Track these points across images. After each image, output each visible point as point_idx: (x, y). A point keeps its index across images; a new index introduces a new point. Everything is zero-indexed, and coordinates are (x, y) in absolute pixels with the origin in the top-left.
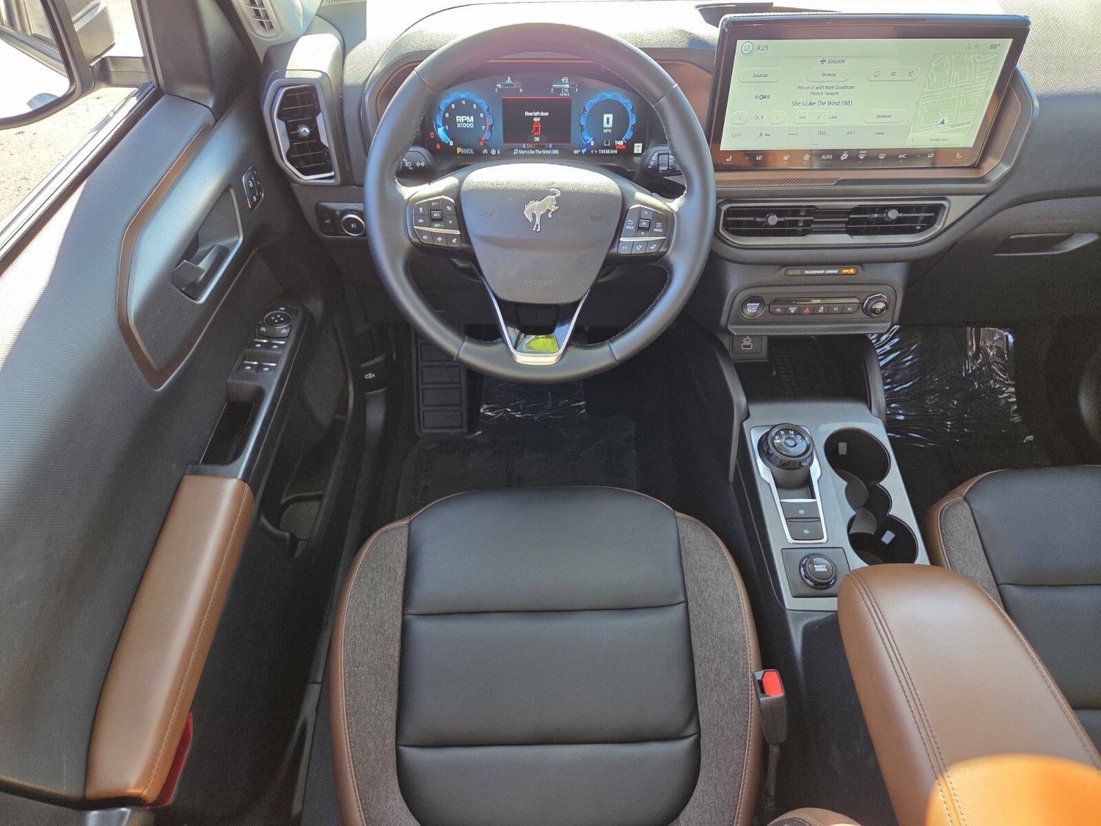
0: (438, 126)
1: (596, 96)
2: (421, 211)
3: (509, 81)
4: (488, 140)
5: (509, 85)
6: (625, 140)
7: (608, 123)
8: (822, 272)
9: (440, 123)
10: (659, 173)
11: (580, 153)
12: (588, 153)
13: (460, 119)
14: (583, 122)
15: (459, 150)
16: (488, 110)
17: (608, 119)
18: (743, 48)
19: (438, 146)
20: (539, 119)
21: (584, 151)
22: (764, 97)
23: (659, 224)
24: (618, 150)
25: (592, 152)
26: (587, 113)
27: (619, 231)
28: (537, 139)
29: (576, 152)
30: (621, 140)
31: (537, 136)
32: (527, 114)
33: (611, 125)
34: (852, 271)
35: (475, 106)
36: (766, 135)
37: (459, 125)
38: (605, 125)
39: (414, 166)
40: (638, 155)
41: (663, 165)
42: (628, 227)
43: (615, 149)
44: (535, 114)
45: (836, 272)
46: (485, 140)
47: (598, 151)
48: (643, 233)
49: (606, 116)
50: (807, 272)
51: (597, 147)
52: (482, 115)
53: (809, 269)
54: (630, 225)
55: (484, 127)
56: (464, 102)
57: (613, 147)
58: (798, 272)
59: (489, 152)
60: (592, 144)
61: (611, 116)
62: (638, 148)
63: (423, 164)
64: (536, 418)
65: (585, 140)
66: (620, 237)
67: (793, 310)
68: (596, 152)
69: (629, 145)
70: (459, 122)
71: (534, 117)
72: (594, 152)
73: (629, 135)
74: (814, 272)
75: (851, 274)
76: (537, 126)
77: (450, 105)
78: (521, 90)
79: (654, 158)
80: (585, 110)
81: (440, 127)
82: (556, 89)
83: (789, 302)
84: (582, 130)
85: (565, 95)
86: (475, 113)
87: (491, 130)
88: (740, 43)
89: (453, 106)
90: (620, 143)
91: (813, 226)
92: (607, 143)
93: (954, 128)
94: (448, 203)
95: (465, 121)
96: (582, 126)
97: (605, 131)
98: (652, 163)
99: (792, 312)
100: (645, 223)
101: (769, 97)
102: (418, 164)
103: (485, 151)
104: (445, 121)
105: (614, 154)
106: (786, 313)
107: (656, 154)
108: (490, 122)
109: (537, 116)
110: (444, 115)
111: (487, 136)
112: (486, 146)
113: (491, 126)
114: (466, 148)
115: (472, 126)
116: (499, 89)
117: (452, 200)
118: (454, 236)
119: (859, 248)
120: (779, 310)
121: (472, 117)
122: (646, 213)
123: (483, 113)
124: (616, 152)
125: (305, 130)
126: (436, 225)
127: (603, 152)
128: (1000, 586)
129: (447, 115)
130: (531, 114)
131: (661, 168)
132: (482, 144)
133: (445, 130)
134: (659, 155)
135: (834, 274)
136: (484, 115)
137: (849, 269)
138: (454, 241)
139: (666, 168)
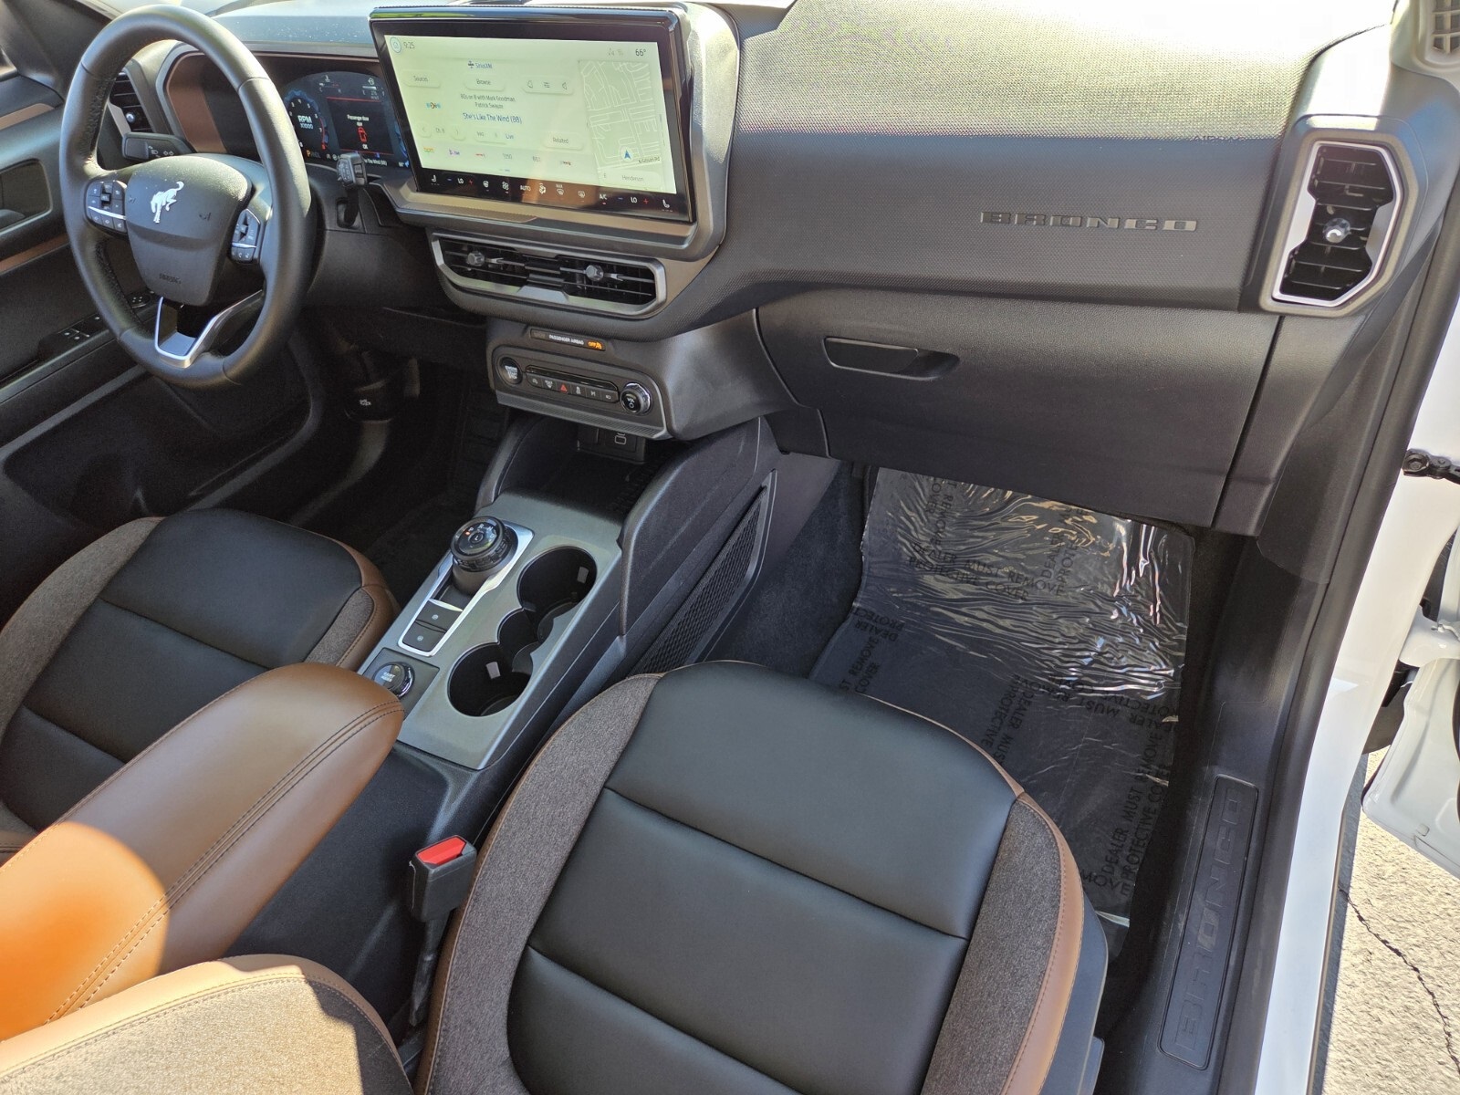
8: (567, 340)
16: (320, 110)
20: (361, 124)
22: (435, 106)
32: (349, 117)
34: (599, 346)
35: (309, 105)
44: (359, 118)
45: (581, 343)
50: (551, 337)
53: (553, 334)
55: (321, 128)
56: (300, 100)
58: (542, 335)
67: (549, 384)
71: (357, 121)
74: (559, 338)
75: (597, 349)
76: (362, 132)
78: (340, 91)
82: (367, 92)
83: (543, 372)
85: (376, 98)
86: (311, 113)
87: (326, 132)
91: (531, 276)
93: (642, 164)
95: (306, 121)
101: (439, 106)
108: (325, 124)
109: (359, 120)
113: (327, 129)
115: (312, 127)
116: (322, 88)
119: (604, 316)
120: (537, 382)
121: (310, 118)
123: (317, 113)
128: (607, 791)
130: (355, 118)
135: (579, 346)
136: (318, 115)
137: (596, 342)
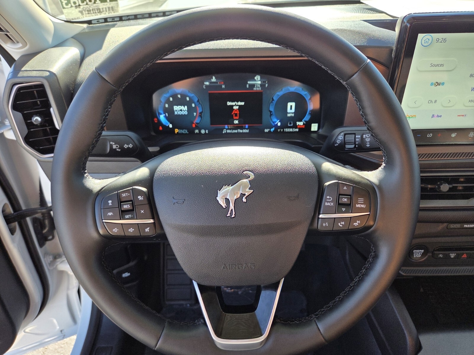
0: (160, 114)
1: (282, 89)
2: (110, 204)
3: (214, 79)
4: (199, 123)
5: (214, 82)
6: (305, 121)
7: (291, 109)
9: (161, 112)
10: (345, 150)
11: (270, 131)
12: (275, 131)
13: (176, 108)
14: (272, 109)
15: (177, 131)
16: (198, 101)
17: (291, 106)
18: (423, 42)
19: (161, 128)
20: (237, 107)
21: (272, 130)
22: (438, 84)
23: (361, 200)
24: (299, 129)
25: (279, 130)
26: (274, 102)
27: (318, 208)
28: (236, 122)
29: (266, 130)
30: (301, 121)
31: (236, 120)
33: (293, 110)
35: (188, 99)
36: (438, 116)
37: (176, 113)
38: (289, 110)
39: (122, 148)
40: (314, 132)
41: (350, 143)
42: (326, 204)
43: (297, 128)
46: (197, 123)
47: (284, 130)
48: (344, 209)
49: (289, 104)
50: (466, 226)
51: (283, 127)
52: (193, 105)
54: (329, 202)
55: (195, 114)
56: (179, 96)
57: (295, 126)
58: (458, 226)
59: (200, 131)
60: (279, 124)
61: (293, 104)
62: (314, 127)
63: (131, 146)
64: (240, 293)
65: (274, 122)
66: (319, 214)
67: (452, 256)
68: (282, 130)
69: (308, 125)
70: (176, 111)
72: (280, 131)
73: (307, 118)
74: (472, 226)
76: (236, 112)
77: (169, 99)
78: (223, 86)
79: (341, 137)
80: (273, 100)
81: (161, 114)
82: (250, 85)
83: (451, 249)
84: (271, 115)
85: (258, 89)
86: (188, 104)
87: (201, 116)
88: (420, 36)
89: (171, 99)
90: (300, 124)
92: (290, 124)
94: (141, 193)
95: (180, 110)
96: (271, 112)
97: (289, 115)
98: (338, 142)
99: (452, 257)
100: (346, 200)
101: (443, 84)
102: (126, 146)
103: (197, 131)
104: (165, 111)
105: (296, 132)
106: (447, 257)
107: (342, 134)
108: (199, 110)
109: (236, 105)
110: (165, 106)
111: (197, 120)
112: (197, 127)
113: (201, 113)
114: (182, 129)
115: (186, 113)
116: (206, 86)
117: (144, 189)
118: (147, 225)
120: (441, 256)
121: (186, 107)
122: (345, 188)
123: (194, 103)
124: (297, 130)
125: (37, 119)
126: (127, 217)
127: (287, 130)
129: (167, 106)
130: (231, 104)
131: (348, 146)
132: (194, 126)
133: (165, 116)
134: (345, 134)
136: (195, 105)
138: (147, 230)
139: (353, 146)
